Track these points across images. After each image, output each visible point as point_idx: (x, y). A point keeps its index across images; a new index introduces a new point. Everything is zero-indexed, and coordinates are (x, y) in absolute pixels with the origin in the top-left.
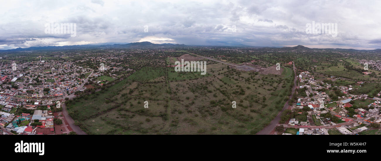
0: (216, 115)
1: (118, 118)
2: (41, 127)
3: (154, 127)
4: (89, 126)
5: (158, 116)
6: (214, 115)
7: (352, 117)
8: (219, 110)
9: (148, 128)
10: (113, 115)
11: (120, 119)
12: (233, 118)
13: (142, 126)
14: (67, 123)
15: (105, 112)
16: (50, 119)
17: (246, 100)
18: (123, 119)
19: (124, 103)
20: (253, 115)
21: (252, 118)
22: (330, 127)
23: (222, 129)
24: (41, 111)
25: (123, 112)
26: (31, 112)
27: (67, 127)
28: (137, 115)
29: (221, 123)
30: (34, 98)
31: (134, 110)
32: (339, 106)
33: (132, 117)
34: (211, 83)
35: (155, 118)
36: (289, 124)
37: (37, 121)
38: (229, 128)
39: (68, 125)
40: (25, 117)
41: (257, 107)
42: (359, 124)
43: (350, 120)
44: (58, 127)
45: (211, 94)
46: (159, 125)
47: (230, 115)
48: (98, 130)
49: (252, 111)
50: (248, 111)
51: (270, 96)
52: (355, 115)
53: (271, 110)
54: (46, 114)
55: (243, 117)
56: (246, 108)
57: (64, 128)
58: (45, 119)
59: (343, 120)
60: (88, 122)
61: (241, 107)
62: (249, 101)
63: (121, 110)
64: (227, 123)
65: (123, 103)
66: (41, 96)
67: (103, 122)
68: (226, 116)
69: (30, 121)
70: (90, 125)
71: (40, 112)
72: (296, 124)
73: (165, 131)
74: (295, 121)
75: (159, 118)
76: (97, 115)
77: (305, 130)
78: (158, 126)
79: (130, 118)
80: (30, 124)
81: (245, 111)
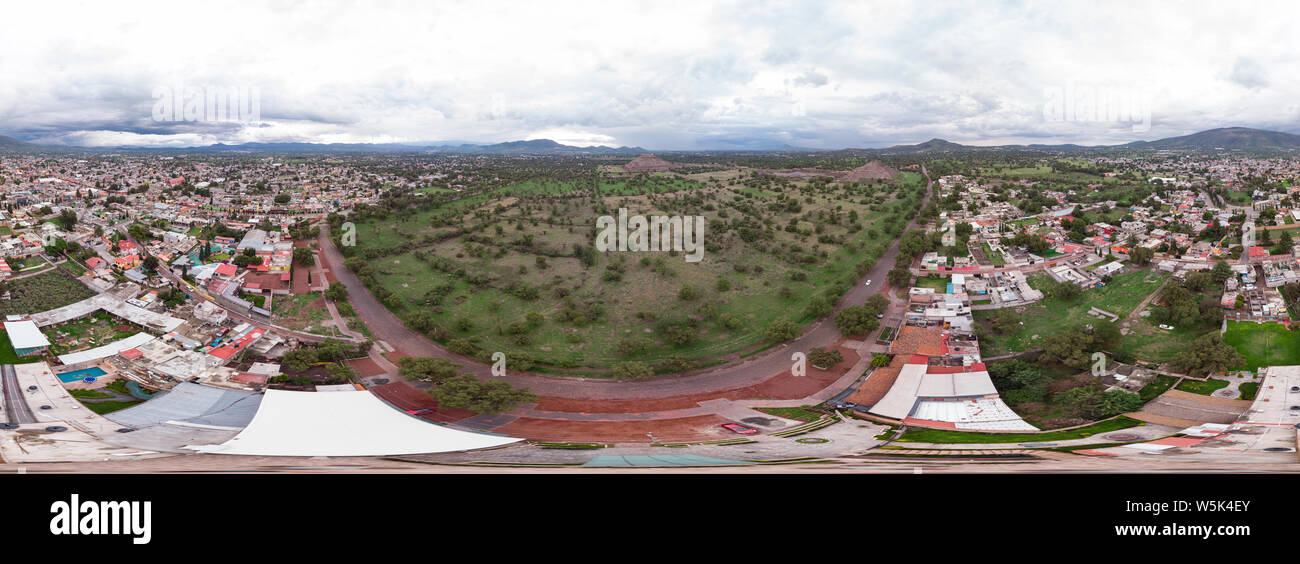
0: (727, 249)
1: (460, 256)
2: (259, 268)
3: (558, 283)
4: (386, 274)
5: (569, 256)
6: (720, 251)
7: (1081, 243)
8: (734, 238)
9: (539, 284)
10: (450, 250)
11: (467, 259)
12: (774, 258)
13: (525, 279)
14: (326, 265)
15: (428, 241)
16: (285, 253)
17: (806, 221)
18: (474, 260)
19: (481, 228)
20: (830, 249)
21: (824, 255)
22: (1031, 269)
23: (747, 288)
24: (265, 232)
25: (475, 245)
26: (238, 236)
27: (326, 274)
28: (512, 252)
29: (741, 270)
30: (249, 211)
31: (506, 241)
32: (1045, 225)
33: (498, 256)
34: (712, 196)
35: (559, 259)
36: (923, 263)
37: (251, 252)
38: (766, 284)
39: (327, 270)
40: (221, 245)
41: (836, 232)
42: (1101, 255)
43: (1077, 248)
44: (302, 273)
45: (712, 212)
46: (570, 278)
47: (763, 250)
48: (406, 286)
49: (823, 241)
50: (813, 240)
51: (868, 212)
52: (1087, 239)
53: (872, 235)
54: (277, 240)
55: (800, 254)
56: (808, 234)
57: (317, 276)
58: (270, 249)
59: (1058, 250)
60: (380, 264)
61: (793, 234)
62: (812, 222)
63: (472, 240)
64: (759, 270)
65: (475, 229)
66: (266, 208)
67: (421, 266)
68: (753, 253)
69: (231, 254)
70: (388, 271)
71: (261, 233)
72: (940, 265)
73: (588, 296)
74: (939, 256)
75: (572, 260)
76: (405, 249)
77: (966, 279)
78: (568, 281)
79: (493, 260)
80: (232, 259)
81: (803, 240)
